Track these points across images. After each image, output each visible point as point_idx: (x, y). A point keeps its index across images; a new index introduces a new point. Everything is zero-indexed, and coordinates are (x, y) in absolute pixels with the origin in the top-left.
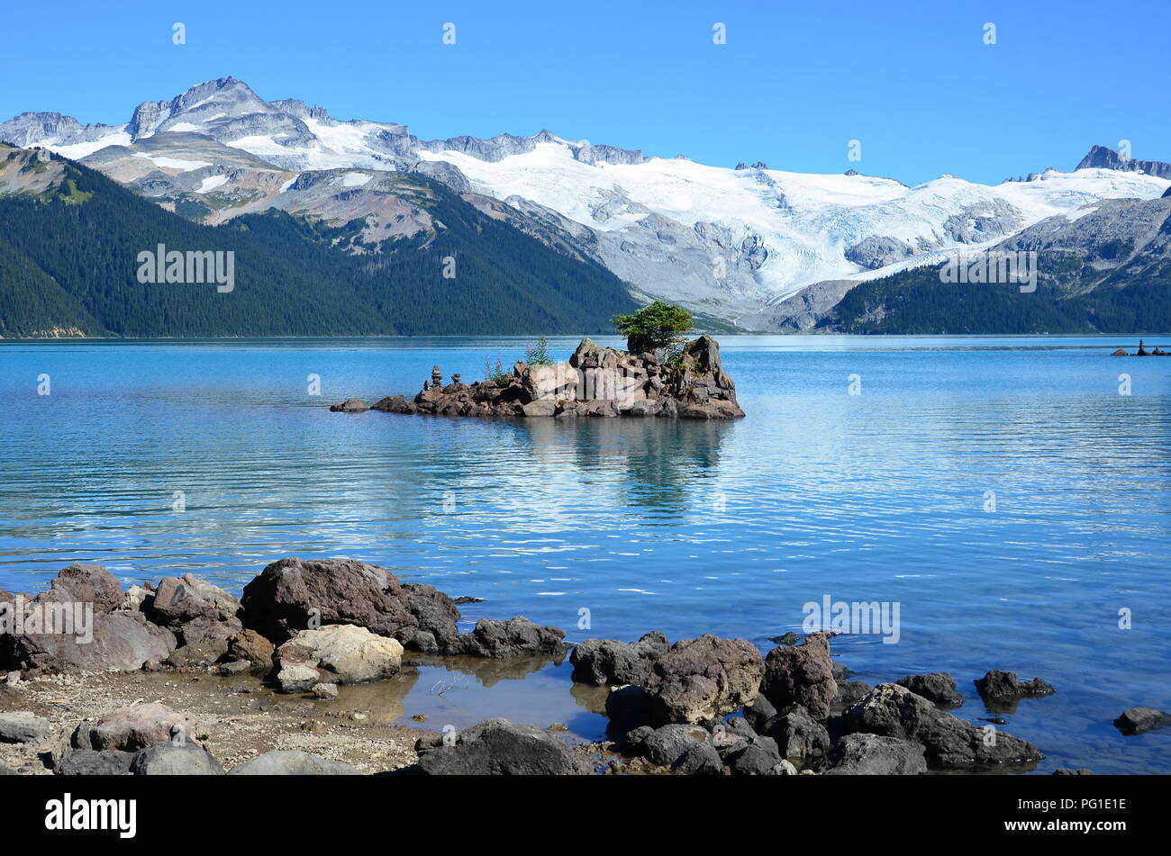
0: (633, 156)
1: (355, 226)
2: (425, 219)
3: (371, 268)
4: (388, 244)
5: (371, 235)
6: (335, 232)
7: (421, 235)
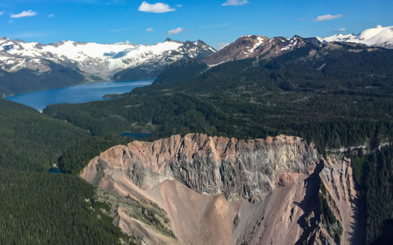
0: (84, 43)
1: (38, 70)
2: (49, 68)
3: (43, 78)
4: (43, 73)
5: (41, 71)
6: (35, 71)
7: (48, 71)
